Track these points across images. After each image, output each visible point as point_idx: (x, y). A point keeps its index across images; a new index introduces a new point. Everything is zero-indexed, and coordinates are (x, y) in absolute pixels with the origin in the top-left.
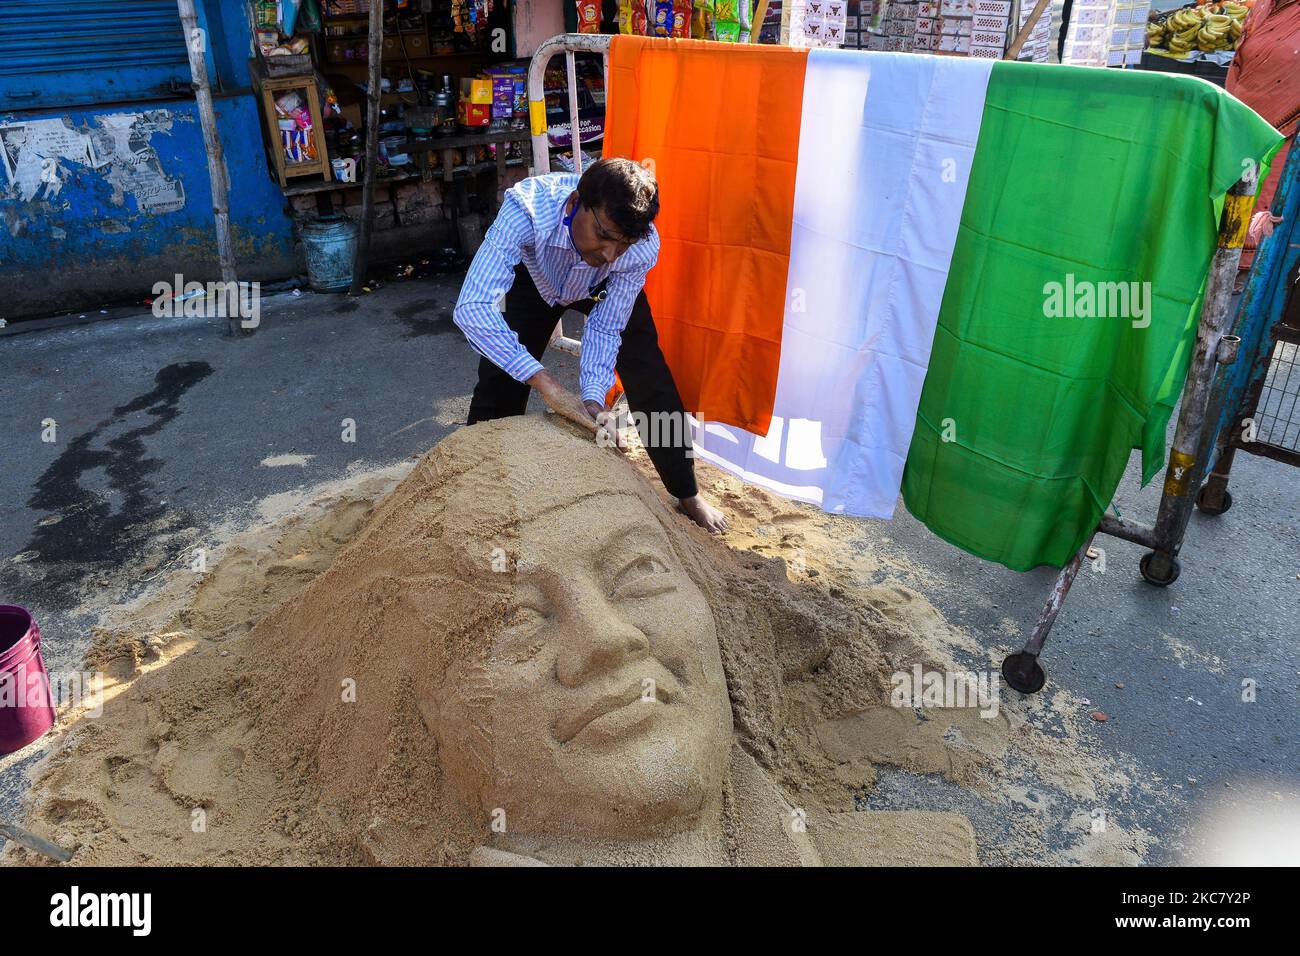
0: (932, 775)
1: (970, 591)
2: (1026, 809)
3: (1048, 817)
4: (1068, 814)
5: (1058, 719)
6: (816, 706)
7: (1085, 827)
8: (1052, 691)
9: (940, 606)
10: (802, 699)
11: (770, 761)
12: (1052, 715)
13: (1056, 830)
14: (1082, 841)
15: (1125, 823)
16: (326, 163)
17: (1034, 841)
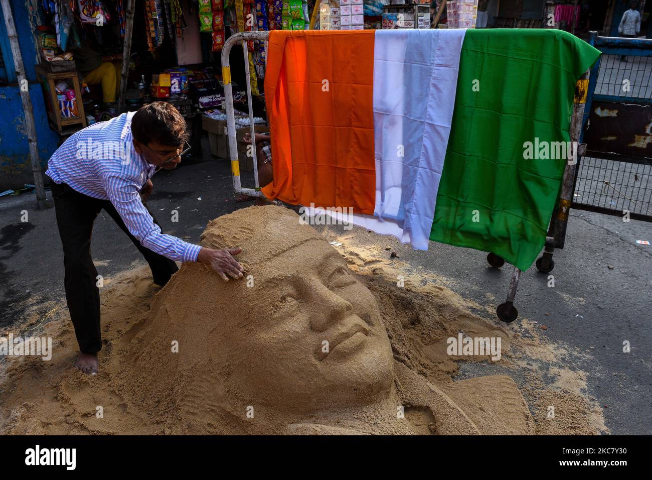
0: (482, 362)
1: (467, 284)
2: (529, 370)
3: (540, 372)
4: (548, 369)
5: (527, 331)
6: (419, 339)
7: (556, 373)
8: (520, 320)
9: (456, 291)
10: (412, 337)
11: (410, 365)
12: (523, 330)
13: (546, 376)
14: (558, 379)
15: (573, 369)
16: (83, 118)
17: (538, 382)
